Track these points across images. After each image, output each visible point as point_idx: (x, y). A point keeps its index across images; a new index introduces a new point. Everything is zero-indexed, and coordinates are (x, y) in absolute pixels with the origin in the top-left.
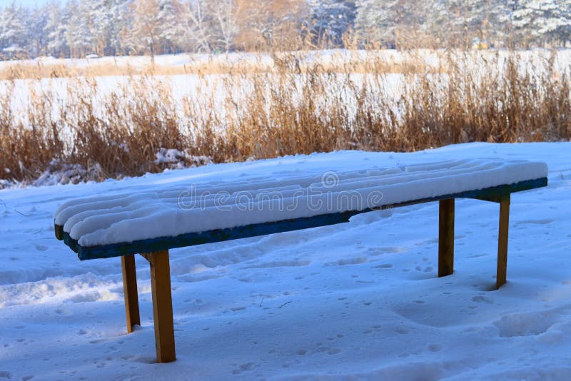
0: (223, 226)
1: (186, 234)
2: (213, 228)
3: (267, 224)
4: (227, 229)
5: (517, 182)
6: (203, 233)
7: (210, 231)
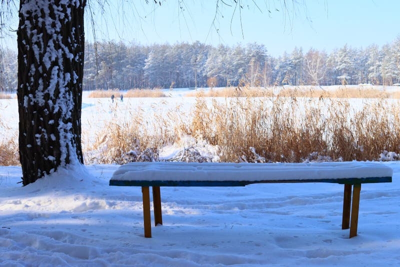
0: (174, 179)
1: (156, 181)
2: (169, 180)
3: (198, 182)
4: (176, 181)
5: (365, 178)
6: (164, 181)
7: (168, 181)
